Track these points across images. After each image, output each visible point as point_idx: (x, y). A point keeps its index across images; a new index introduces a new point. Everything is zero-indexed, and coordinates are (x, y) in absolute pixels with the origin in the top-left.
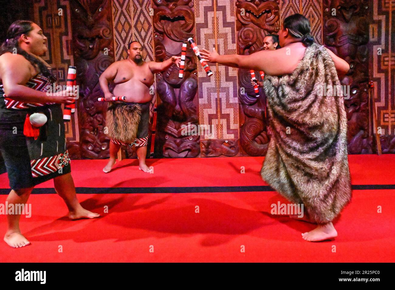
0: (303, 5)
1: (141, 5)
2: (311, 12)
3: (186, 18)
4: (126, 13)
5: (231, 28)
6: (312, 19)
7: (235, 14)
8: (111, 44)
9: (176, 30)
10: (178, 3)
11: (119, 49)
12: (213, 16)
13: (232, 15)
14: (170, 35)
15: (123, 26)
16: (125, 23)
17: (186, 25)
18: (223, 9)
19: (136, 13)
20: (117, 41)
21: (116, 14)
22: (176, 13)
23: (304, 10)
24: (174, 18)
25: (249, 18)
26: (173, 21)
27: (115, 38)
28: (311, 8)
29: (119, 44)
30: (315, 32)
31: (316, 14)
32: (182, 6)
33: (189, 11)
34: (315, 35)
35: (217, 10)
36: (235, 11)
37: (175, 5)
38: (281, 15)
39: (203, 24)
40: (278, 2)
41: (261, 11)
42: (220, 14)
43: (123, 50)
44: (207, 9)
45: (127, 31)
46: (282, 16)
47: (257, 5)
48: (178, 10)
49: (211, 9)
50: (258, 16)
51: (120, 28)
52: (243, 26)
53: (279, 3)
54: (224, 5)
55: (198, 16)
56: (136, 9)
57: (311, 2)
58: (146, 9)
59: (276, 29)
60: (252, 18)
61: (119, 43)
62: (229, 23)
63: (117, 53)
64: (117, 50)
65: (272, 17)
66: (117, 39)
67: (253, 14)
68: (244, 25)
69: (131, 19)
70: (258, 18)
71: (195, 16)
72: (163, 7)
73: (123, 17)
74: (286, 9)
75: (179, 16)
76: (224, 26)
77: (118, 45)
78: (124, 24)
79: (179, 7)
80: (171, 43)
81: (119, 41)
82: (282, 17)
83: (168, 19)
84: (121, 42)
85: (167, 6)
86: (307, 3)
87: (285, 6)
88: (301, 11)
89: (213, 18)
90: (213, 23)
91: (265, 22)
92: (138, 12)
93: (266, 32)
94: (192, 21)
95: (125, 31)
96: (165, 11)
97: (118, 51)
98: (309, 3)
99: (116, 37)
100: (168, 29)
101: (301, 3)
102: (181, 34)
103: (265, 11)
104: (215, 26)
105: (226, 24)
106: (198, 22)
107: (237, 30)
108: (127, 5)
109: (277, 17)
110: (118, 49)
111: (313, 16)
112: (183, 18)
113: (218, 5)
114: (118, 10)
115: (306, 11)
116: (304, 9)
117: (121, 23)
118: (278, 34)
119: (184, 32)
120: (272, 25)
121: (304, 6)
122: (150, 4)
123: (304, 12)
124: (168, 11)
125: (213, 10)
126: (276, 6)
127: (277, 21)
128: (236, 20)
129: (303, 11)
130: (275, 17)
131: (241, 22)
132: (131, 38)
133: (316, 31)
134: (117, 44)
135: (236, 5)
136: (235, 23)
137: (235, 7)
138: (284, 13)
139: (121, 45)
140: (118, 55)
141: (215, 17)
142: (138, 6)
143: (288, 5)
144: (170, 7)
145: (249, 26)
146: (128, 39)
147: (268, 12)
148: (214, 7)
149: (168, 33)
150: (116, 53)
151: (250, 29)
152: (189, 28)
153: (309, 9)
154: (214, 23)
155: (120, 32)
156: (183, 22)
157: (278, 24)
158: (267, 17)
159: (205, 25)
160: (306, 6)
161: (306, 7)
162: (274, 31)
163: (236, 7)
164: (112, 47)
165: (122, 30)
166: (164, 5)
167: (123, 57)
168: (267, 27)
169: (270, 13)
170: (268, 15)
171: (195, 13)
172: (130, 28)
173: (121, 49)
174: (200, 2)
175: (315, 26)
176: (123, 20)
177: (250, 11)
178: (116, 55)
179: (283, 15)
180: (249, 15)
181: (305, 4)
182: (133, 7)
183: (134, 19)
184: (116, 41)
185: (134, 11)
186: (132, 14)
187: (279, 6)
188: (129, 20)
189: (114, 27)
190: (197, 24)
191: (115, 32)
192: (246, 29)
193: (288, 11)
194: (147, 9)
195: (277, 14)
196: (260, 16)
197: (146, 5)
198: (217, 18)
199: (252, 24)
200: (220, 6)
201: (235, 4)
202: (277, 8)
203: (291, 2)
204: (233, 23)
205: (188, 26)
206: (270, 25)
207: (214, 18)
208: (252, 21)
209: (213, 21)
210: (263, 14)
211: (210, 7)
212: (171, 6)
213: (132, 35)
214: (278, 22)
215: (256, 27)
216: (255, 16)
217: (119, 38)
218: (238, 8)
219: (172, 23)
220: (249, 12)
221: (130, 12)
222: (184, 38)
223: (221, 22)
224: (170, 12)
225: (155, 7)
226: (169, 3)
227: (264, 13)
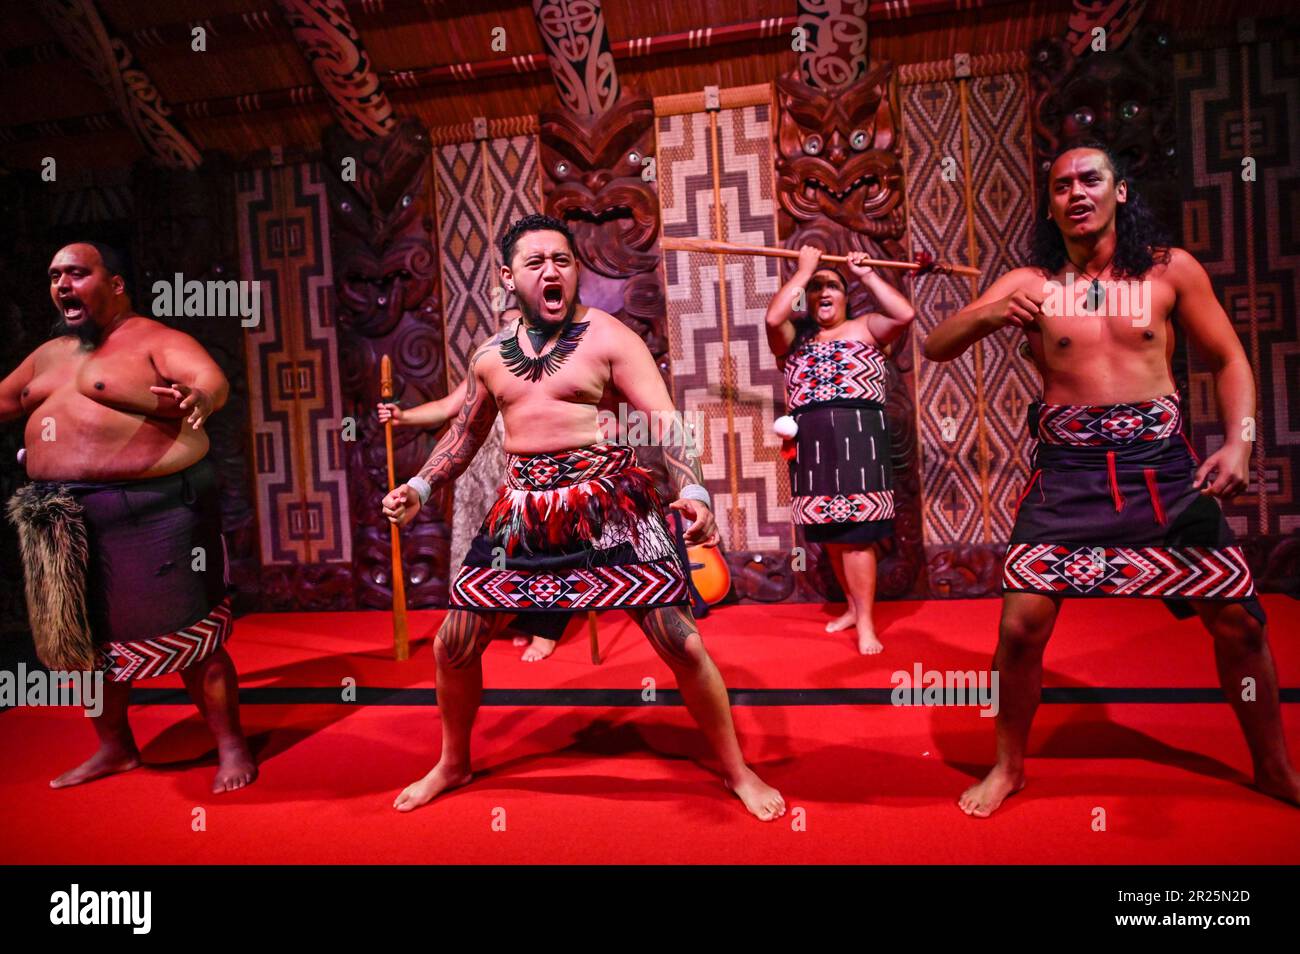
0: (974, 154)
1: (513, 183)
2: (999, 174)
3: (637, 211)
4: (472, 207)
5: (762, 233)
6: (1000, 196)
7: (774, 192)
8: (435, 292)
9: (609, 247)
10: (613, 172)
11: (456, 305)
12: (711, 202)
13: (765, 195)
14: (592, 260)
15: (466, 243)
16: (470, 234)
17: (638, 230)
18: (740, 180)
19: (500, 204)
20: (450, 283)
21: (446, 211)
22: (607, 200)
23: (976, 171)
24: (604, 212)
25: (814, 201)
26: (599, 222)
27: (443, 274)
28: (998, 164)
29: (454, 291)
30: (1013, 233)
31: (1016, 180)
32: (623, 179)
33: (645, 193)
34: (1014, 241)
35: (722, 185)
36: (774, 185)
37: (607, 178)
38: (908, 190)
39: (683, 225)
40: (897, 151)
41: (849, 181)
42: (730, 194)
43: (466, 309)
44: (694, 184)
45: (476, 254)
46: (913, 191)
47: (838, 164)
48: (613, 191)
49: (704, 182)
50: (840, 196)
51: (457, 246)
52: (797, 226)
53: (900, 156)
54: (741, 169)
55: (670, 204)
56: (499, 194)
57: (996, 147)
58: (526, 194)
59: (896, 229)
60: (823, 201)
61: (456, 288)
62: (757, 219)
63: (451, 316)
64: (450, 309)
65: (881, 196)
66: (450, 277)
67: (825, 189)
68: (802, 223)
69: (486, 221)
70: (840, 201)
71: (662, 203)
72: (573, 186)
73: (464, 217)
74: (923, 169)
75: (616, 208)
76: (744, 229)
77: (453, 295)
78: (468, 238)
79: (614, 185)
80: (598, 282)
81: (454, 283)
82: (910, 196)
83: (588, 218)
84: (461, 286)
85: (585, 181)
86: (986, 149)
87: (922, 161)
88: (968, 173)
89: (712, 207)
90: (713, 222)
91: (860, 213)
92: (506, 201)
93: (865, 239)
94: (652, 218)
95: (471, 255)
96: (578, 194)
97: (454, 309)
98: (990, 149)
99: (447, 272)
100: (588, 243)
101: (966, 151)
102: (622, 256)
103: (862, 178)
104: (719, 229)
105: (748, 223)
106: (671, 222)
107: (781, 239)
108: (476, 185)
109: (896, 195)
110: (452, 305)
111: (1005, 186)
112: (627, 213)
113: (727, 170)
114: (452, 199)
115: (982, 174)
116: (978, 166)
117: (460, 235)
118: (902, 243)
119: (632, 252)
120: (884, 219)
121: (977, 159)
122: (537, 177)
123: (978, 175)
124: (587, 195)
125: (710, 186)
126: (893, 163)
127: (896, 207)
128: (779, 211)
129: (975, 175)
130: (890, 195)
131: (791, 215)
132: (486, 273)
133: (1015, 229)
134: (451, 291)
135: (777, 168)
136: (776, 219)
137: (774, 174)
138: (917, 182)
139: (460, 294)
140: (454, 322)
141: (718, 206)
142: (506, 186)
143: (928, 160)
144: (590, 184)
145: (815, 224)
146: (480, 276)
147: (870, 182)
148: (712, 177)
149: (586, 254)
150: (446, 315)
151: (819, 232)
152: (644, 238)
153: (991, 166)
154: (715, 222)
155: (458, 257)
156: (626, 224)
157: (899, 216)
158: (868, 197)
159: (690, 228)
160: (982, 158)
161: (984, 162)
162: (888, 235)
163: (777, 173)
164: (436, 301)
165: (463, 254)
166: (575, 180)
167: (466, 327)
168: (869, 225)
169: (876, 186)
170: (871, 190)
171: (661, 197)
172: (485, 245)
173: (461, 304)
174: (675, 166)
175: (1012, 216)
176: (465, 226)
177: (818, 181)
178: (449, 320)
179: (915, 186)
180: (815, 194)
181: (979, 154)
182: (491, 190)
183: (494, 220)
184: (447, 284)
185: (494, 201)
186: (489, 209)
187: (901, 162)
188: (483, 226)
189: (442, 244)
190: (666, 227)
191: (445, 260)
192: (806, 233)
193: (929, 176)
194: (530, 193)
195: (896, 186)
196: (846, 195)
197: (528, 179)
198: (723, 208)
199: (822, 219)
200: (730, 175)
201: (773, 166)
202: (898, 170)
203: (937, 150)
204: (770, 218)
205: (642, 232)
206: (876, 219)
207: (714, 206)
208: (824, 210)
209: (712, 215)
210: (854, 187)
211: (703, 177)
212: (595, 179)
213: (489, 265)
214: (900, 209)
215: (836, 227)
216: (833, 196)
217: (454, 273)
218: (781, 175)
219: (597, 228)
220: (815, 186)
221: (483, 203)
222: (629, 266)
223: (734, 216)
224: (592, 197)
225: (551, 185)
226: (589, 172)
227: (859, 185)
